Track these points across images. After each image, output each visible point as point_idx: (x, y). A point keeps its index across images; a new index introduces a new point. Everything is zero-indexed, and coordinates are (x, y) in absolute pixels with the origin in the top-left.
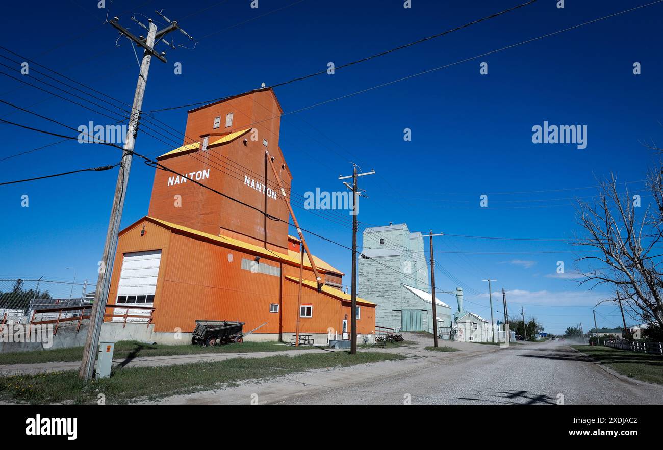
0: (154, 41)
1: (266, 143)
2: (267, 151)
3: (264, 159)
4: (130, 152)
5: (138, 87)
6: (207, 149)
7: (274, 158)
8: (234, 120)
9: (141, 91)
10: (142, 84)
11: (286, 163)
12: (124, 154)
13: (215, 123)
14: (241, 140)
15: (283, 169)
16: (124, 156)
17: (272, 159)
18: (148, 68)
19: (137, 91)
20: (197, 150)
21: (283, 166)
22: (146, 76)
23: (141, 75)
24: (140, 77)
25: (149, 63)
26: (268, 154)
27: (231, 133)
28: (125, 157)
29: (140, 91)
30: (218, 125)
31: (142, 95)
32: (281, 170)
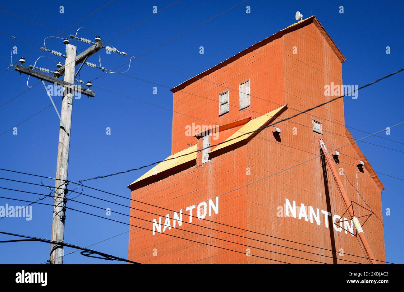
0: (73, 70)
1: (318, 127)
2: (322, 143)
3: (319, 161)
4: (59, 243)
5: (60, 145)
6: (210, 158)
7: (338, 153)
8: (253, 96)
9: (65, 150)
10: (64, 139)
11: (365, 159)
12: (52, 248)
13: (220, 104)
14: (269, 131)
15: (362, 170)
16: (52, 252)
17: (336, 157)
18: (70, 112)
19: (60, 150)
20: (192, 163)
21: (360, 166)
22: (68, 127)
23: (62, 127)
24: (61, 130)
25: (71, 106)
26: (325, 149)
27: (249, 119)
28: (54, 252)
29: (62, 151)
30: (225, 108)
31: (66, 156)
32: (357, 174)
